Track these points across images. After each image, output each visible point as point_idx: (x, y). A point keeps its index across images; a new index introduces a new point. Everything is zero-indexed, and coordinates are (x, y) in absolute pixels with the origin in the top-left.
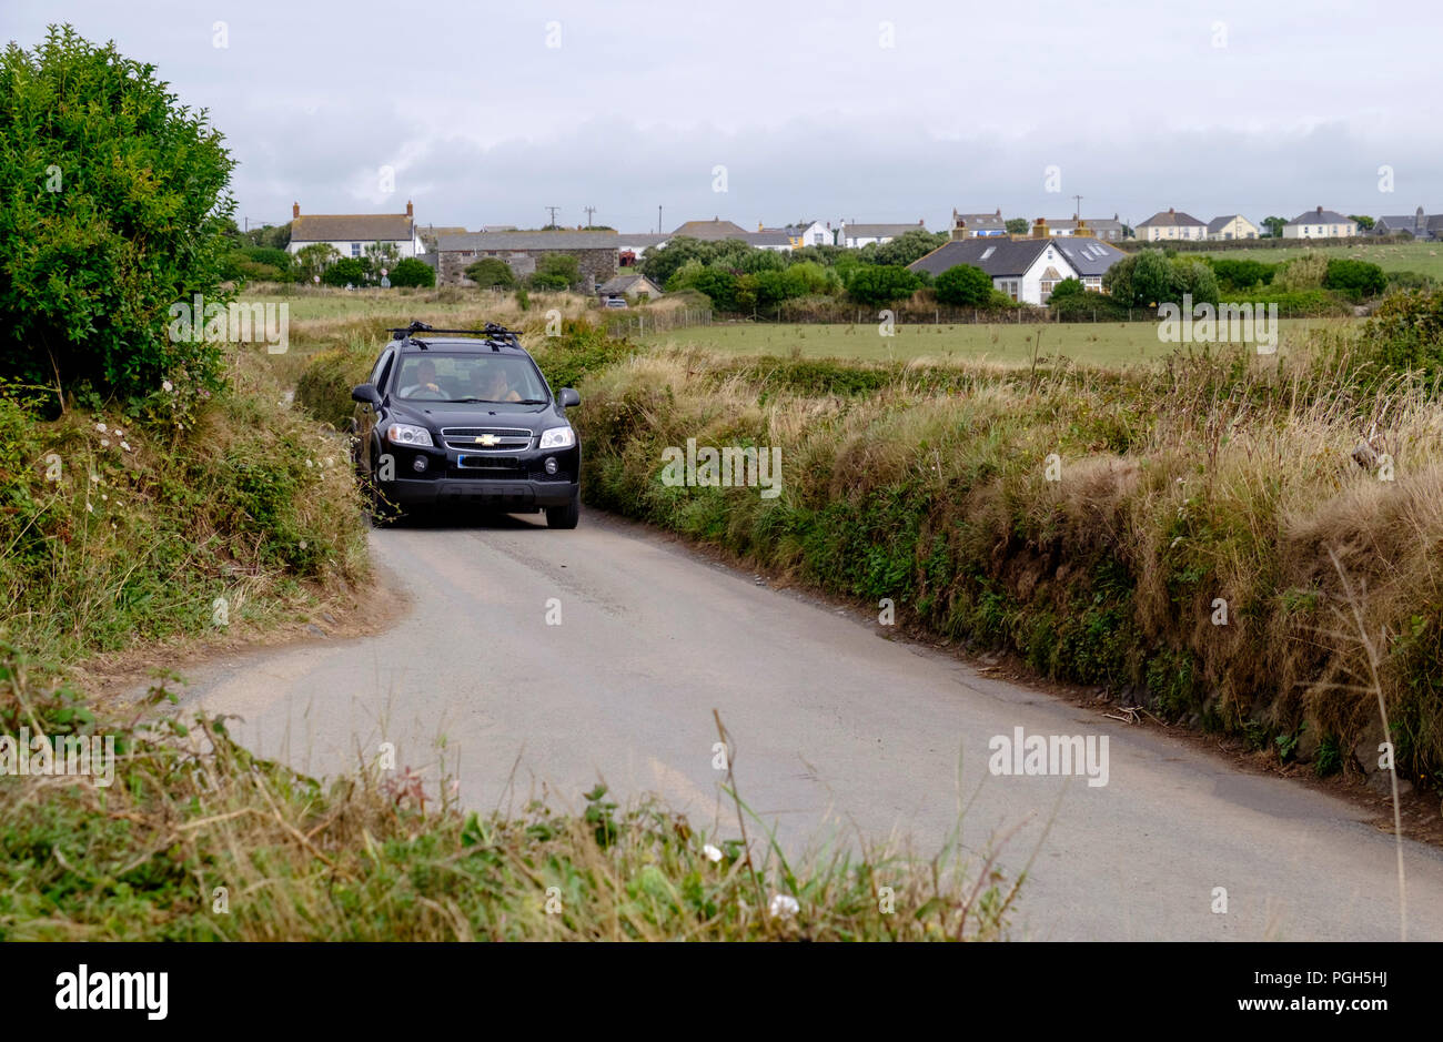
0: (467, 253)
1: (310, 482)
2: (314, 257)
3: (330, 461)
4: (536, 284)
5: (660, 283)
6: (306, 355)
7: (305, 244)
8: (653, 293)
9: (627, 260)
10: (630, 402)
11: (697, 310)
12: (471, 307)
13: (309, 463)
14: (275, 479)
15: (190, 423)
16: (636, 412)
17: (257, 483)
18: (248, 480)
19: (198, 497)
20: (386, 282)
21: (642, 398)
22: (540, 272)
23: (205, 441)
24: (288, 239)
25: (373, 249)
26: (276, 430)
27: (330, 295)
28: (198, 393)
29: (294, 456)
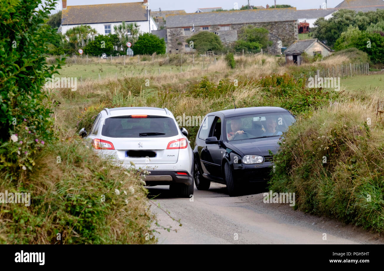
0: (187, 29)
1: (118, 206)
2: (78, 35)
3: (132, 189)
4: (238, 49)
5: (329, 44)
6: (78, 107)
7: (72, 27)
8: (325, 52)
9: (303, 29)
10: (335, 135)
11: (358, 63)
12: (193, 68)
13: (117, 192)
14: (94, 204)
15: (31, 164)
16: (341, 143)
17: (81, 208)
18: (74, 207)
19: (38, 220)
20: (130, 52)
21: (345, 132)
22: (241, 40)
23: (42, 178)
24: (59, 24)
25: (120, 28)
26: (92, 168)
27: (90, 62)
28: (36, 143)
29: (106, 187)
